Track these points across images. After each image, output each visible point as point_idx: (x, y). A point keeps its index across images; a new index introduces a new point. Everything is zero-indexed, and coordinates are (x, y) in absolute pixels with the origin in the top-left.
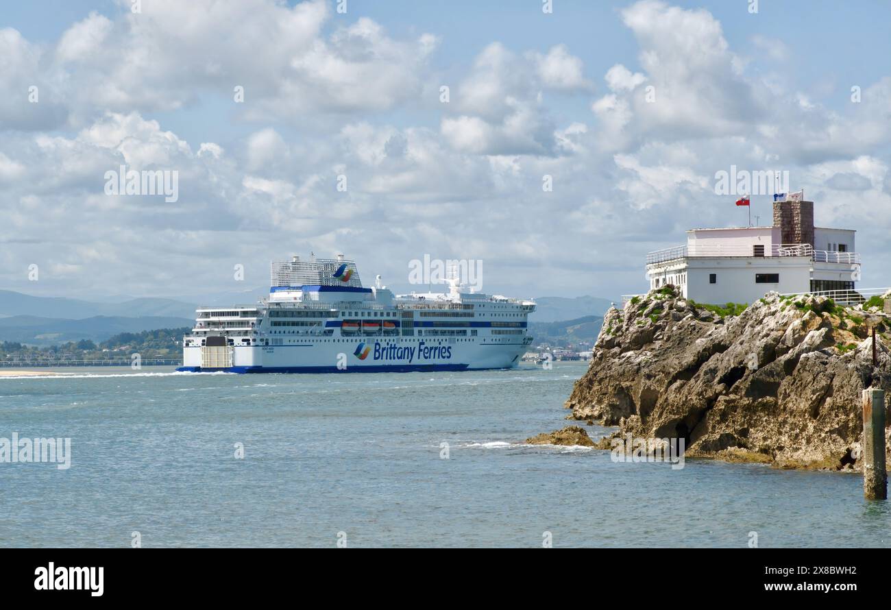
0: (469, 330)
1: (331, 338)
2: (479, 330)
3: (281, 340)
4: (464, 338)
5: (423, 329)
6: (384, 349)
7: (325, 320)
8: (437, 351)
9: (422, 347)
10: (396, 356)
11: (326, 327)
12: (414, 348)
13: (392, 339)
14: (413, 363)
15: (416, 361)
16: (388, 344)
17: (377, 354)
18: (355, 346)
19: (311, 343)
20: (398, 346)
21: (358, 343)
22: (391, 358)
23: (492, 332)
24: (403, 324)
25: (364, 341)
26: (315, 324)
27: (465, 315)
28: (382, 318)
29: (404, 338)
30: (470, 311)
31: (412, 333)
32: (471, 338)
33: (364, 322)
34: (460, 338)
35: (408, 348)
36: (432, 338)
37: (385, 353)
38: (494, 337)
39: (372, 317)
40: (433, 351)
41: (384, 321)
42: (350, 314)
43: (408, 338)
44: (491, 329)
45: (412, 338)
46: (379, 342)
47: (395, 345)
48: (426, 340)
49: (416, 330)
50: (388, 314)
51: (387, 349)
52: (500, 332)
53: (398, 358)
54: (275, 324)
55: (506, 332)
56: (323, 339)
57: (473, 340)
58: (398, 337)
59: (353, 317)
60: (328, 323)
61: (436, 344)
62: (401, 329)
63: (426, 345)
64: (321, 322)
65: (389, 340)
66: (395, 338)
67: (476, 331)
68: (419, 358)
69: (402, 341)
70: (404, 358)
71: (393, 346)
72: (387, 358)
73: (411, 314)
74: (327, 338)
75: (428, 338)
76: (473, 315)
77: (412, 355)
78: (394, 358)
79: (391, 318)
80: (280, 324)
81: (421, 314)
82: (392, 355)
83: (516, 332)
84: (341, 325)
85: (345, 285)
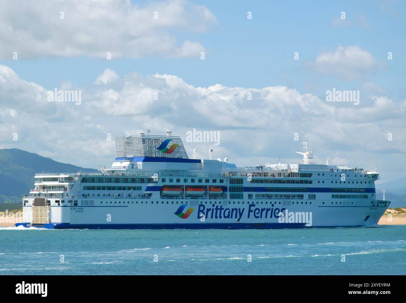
0: (306, 195)
1: (149, 201)
2: (316, 194)
3: (92, 202)
4: (300, 201)
5: (254, 193)
6: (208, 210)
7: (144, 186)
8: (269, 212)
9: (253, 208)
10: (222, 215)
11: (146, 191)
12: (243, 209)
13: (219, 202)
14: (242, 221)
15: (244, 220)
16: (213, 205)
17: (201, 214)
18: (176, 207)
19: (126, 204)
20: (225, 207)
21: (180, 205)
22: (216, 217)
23: (333, 196)
24: (232, 189)
25: (187, 203)
26: (134, 188)
27: (301, 182)
28: (207, 184)
29: (232, 201)
30: (308, 179)
31: (241, 197)
32: (309, 202)
33: (188, 187)
34: (295, 201)
35: (236, 209)
36: (264, 201)
37: (210, 213)
38: (335, 200)
39: (196, 183)
40: (264, 212)
41: (210, 187)
42: (171, 181)
43: (236, 201)
44: (330, 194)
45: (241, 201)
46: (204, 203)
47: (221, 206)
48: (257, 203)
49: (246, 194)
50: (214, 181)
51: (213, 209)
52: (341, 197)
53: (225, 217)
54: (89, 188)
55: (349, 197)
56: (140, 201)
57: (311, 203)
58: (225, 200)
59: (175, 183)
60: (148, 187)
61: (270, 206)
62: (228, 193)
63: (257, 206)
64: (141, 187)
65: (216, 202)
66: (222, 201)
67: (315, 195)
68: (249, 217)
69: (230, 203)
70: (232, 217)
71: (219, 207)
72: (212, 217)
73: (240, 181)
74: (144, 200)
75: (260, 201)
76: (311, 182)
77: (241, 215)
78: (220, 217)
79: (218, 184)
80: (93, 188)
81: (252, 181)
82: (218, 215)
83: (360, 196)
84: (160, 190)
85: (169, 156)
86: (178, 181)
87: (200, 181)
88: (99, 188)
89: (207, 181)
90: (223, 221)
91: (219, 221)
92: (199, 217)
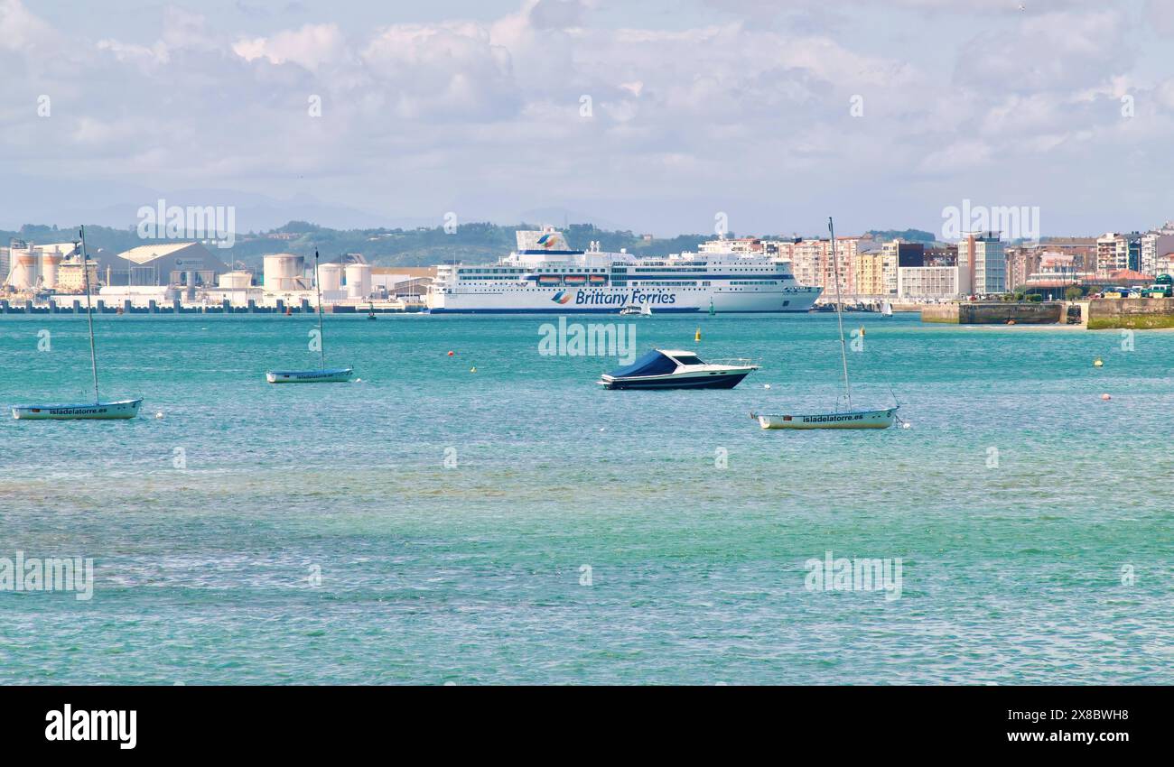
0: (700, 282)
1: (525, 289)
2: (712, 281)
3: (467, 290)
4: (693, 287)
5: (639, 281)
6: (588, 297)
7: (522, 275)
8: (656, 299)
9: (636, 295)
10: (603, 301)
11: (524, 280)
12: (627, 296)
13: (600, 290)
16: (594, 292)
17: (580, 300)
18: (553, 294)
19: (501, 291)
20: (606, 294)
21: (557, 292)
22: (597, 303)
23: (731, 283)
24: (613, 278)
25: (565, 290)
26: (511, 278)
27: (695, 270)
28: (587, 274)
29: (615, 288)
30: (702, 267)
31: (625, 284)
32: (702, 289)
33: (566, 277)
34: (687, 288)
35: (619, 296)
36: (651, 287)
37: (590, 299)
38: (734, 286)
39: (575, 273)
40: (651, 299)
41: (590, 276)
42: (548, 271)
43: (619, 288)
44: (729, 281)
45: (624, 288)
46: (583, 290)
47: (603, 293)
48: (643, 290)
49: (630, 282)
50: (595, 271)
51: (593, 296)
52: (741, 284)
53: (607, 303)
55: (751, 283)
56: (515, 289)
57: (705, 290)
58: (606, 287)
59: (552, 273)
60: (526, 277)
61: (657, 292)
62: (610, 282)
63: (642, 293)
65: (596, 290)
66: (603, 288)
67: (710, 282)
68: (633, 302)
69: (612, 290)
71: (600, 294)
72: (592, 303)
73: (625, 269)
74: (520, 288)
75: (645, 287)
76: (705, 270)
77: (624, 301)
78: (601, 303)
79: (599, 273)
80: (470, 278)
81: (637, 270)
82: (599, 301)
83: (766, 283)
84: (537, 278)
85: (550, 249)
86: (556, 270)
87: (579, 270)
89: (587, 270)
90: (605, 306)
91: (599, 306)
92: (577, 303)
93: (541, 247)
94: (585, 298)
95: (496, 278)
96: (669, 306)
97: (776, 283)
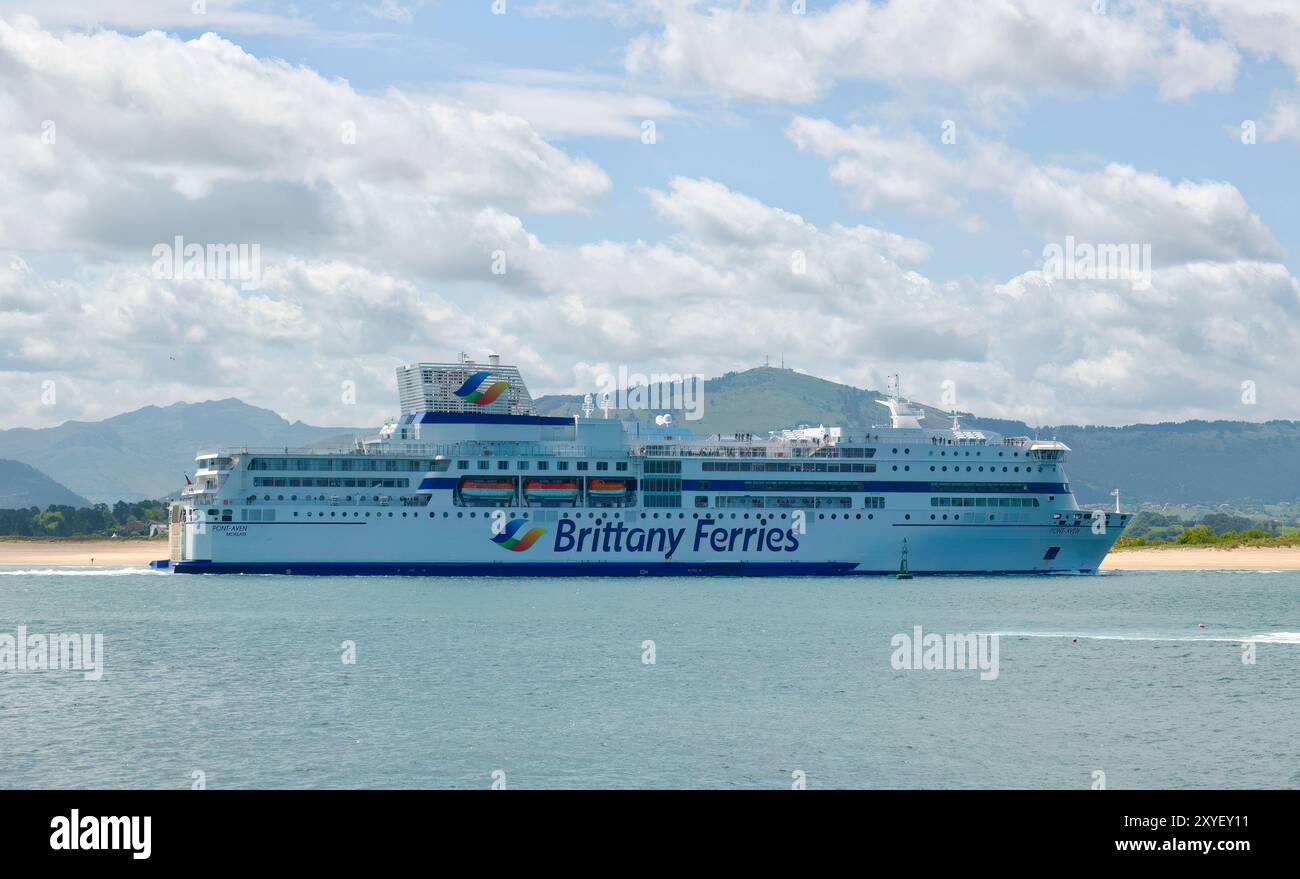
0: (858, 498)
1: (423, 511)
2: (888, 496)
3: (272, 513)
4: (840, 512)
5: (712, 495)
6: (584, 533)
7: (417, 477)
8: (754, 540)
9: (706, 529)
10: (623, 543)
11: (420, 488)
12: (682, 531)
13: (612, 515)
15: (684, 554)
16: (599, 522)
17: (565, 542)
19: (361, 518)
20: (630, 526)
21: (507, 519)
22: (606, 548)
23: (934, 502)
24: (647, 485)
25: (526, 515)
26: (389, 483)
27: (846, 468)
28: (583, 473)
29: (650, 512)
30: (864, 460)
31: (676, 502)
32: (865, 514)
33: (529, 481)
34: (828, 513)
35: (661, 531)
36: (740, 512)
37: (589, 540)
38: (940, 511)
39: (553, 471)
41: (590, 480)
42: (483, 465)
43: (662, 511)
44: (928, 496)
45: (675, 512)
46: (572, 517)
47: (620, 524)
48: (721, 516)
49: (688, 497)
50: (602, 466)
51: (597, 531)
52: (957, 502)
53: (631, 549)
54: (267, 482)
55: (980, 502)
56: (398, 510)
57: (871, 517)
58: (630, 509)
59: (493, 470)
60: (426, 481)
61: (753, 523)
62: (640, 495)
63: (718, 524)
64: (407, 480)
65: (605, 515)
66: (622, 511)
67: (883, 499)
68: (696, 548)
69: (643, 516)
70: (649, 549)
71: (614, 526)
72: (594, 548)
73: (676, 466)
74: (410, 510)
75: (727, 512)
76: (872, 469)
77: (674, 544)
78: (618, 548)
79: (612, 472)
80: (280, 482)
81: (706, 467)
82: (612, 543)
83: (1016, 502)
84: (456, 485)
85: (488, 409)
86: (503, 465)
87: (563, 466)
88: (295, 482)
89: (582, 466)
90: (625, 556)
91: (613, 557)
92: (558, 548)
93: (462, 406)
94: (576, 535)
95: (350, 483)
96: (783, 557)
97: (1036, 503)
